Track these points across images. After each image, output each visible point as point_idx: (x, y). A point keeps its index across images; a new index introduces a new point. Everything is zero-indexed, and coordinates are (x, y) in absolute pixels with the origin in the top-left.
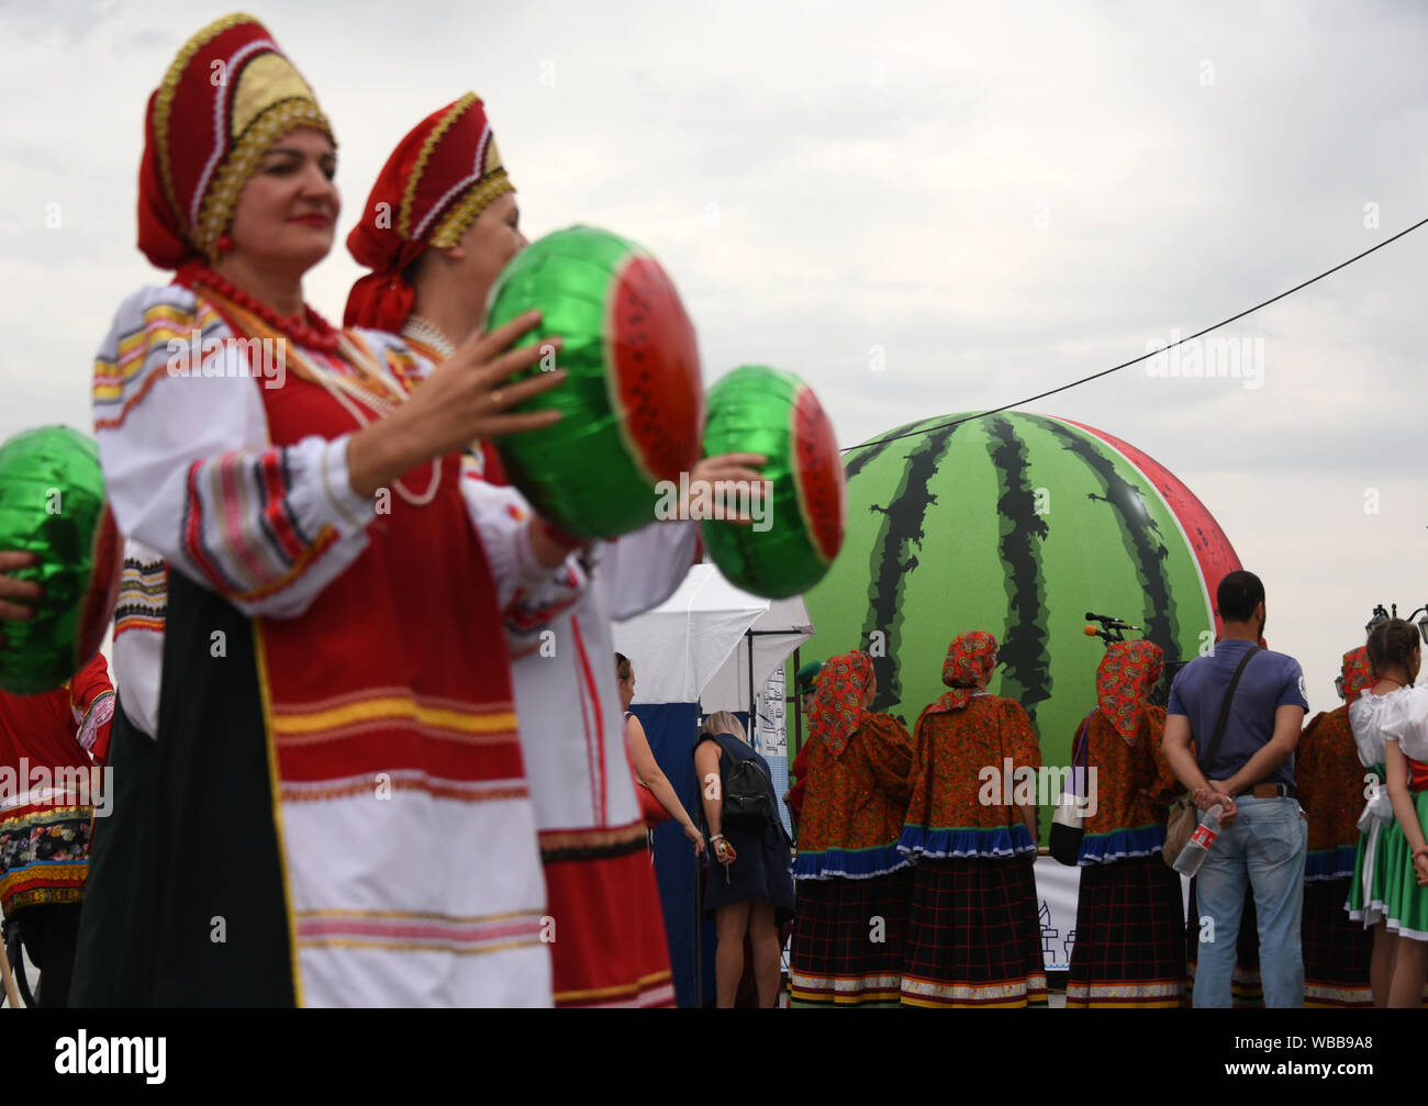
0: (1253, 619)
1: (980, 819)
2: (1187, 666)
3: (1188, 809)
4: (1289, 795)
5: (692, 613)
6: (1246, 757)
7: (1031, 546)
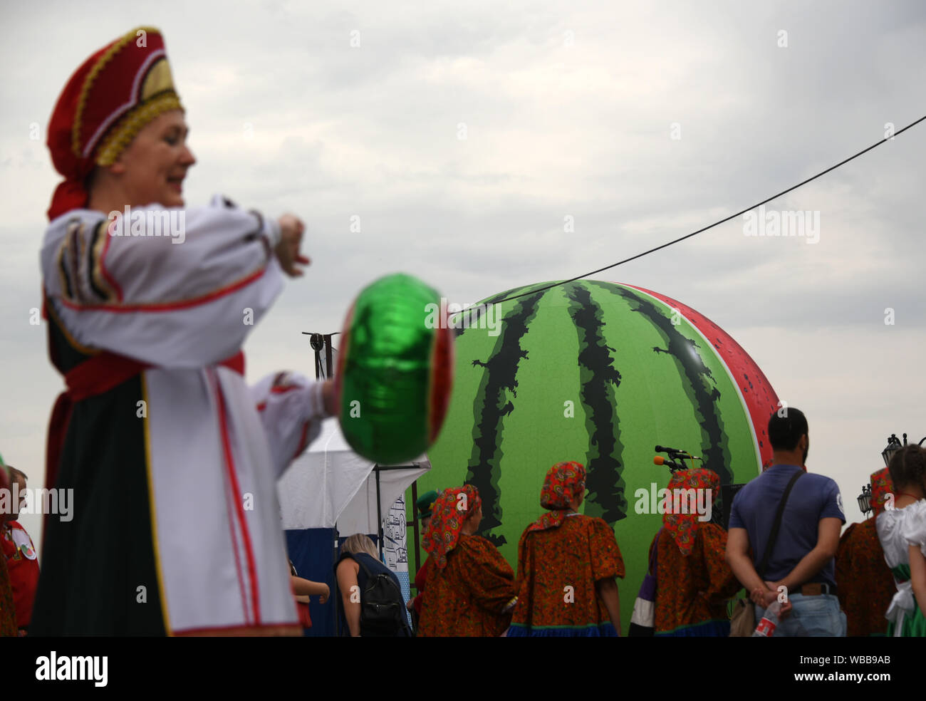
0: (798, 449)
1: (574, 619)
2: (745, 487)
3: (748, 606)
4: (831, 593)
5: (329, 453)
6: (795, 562)
7: (607, 392)
